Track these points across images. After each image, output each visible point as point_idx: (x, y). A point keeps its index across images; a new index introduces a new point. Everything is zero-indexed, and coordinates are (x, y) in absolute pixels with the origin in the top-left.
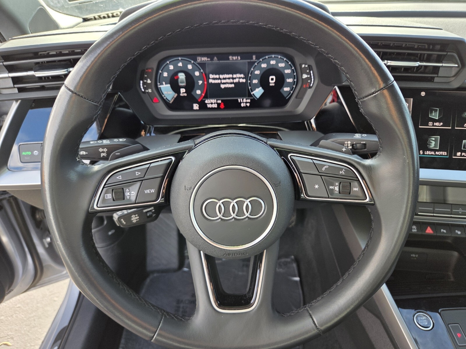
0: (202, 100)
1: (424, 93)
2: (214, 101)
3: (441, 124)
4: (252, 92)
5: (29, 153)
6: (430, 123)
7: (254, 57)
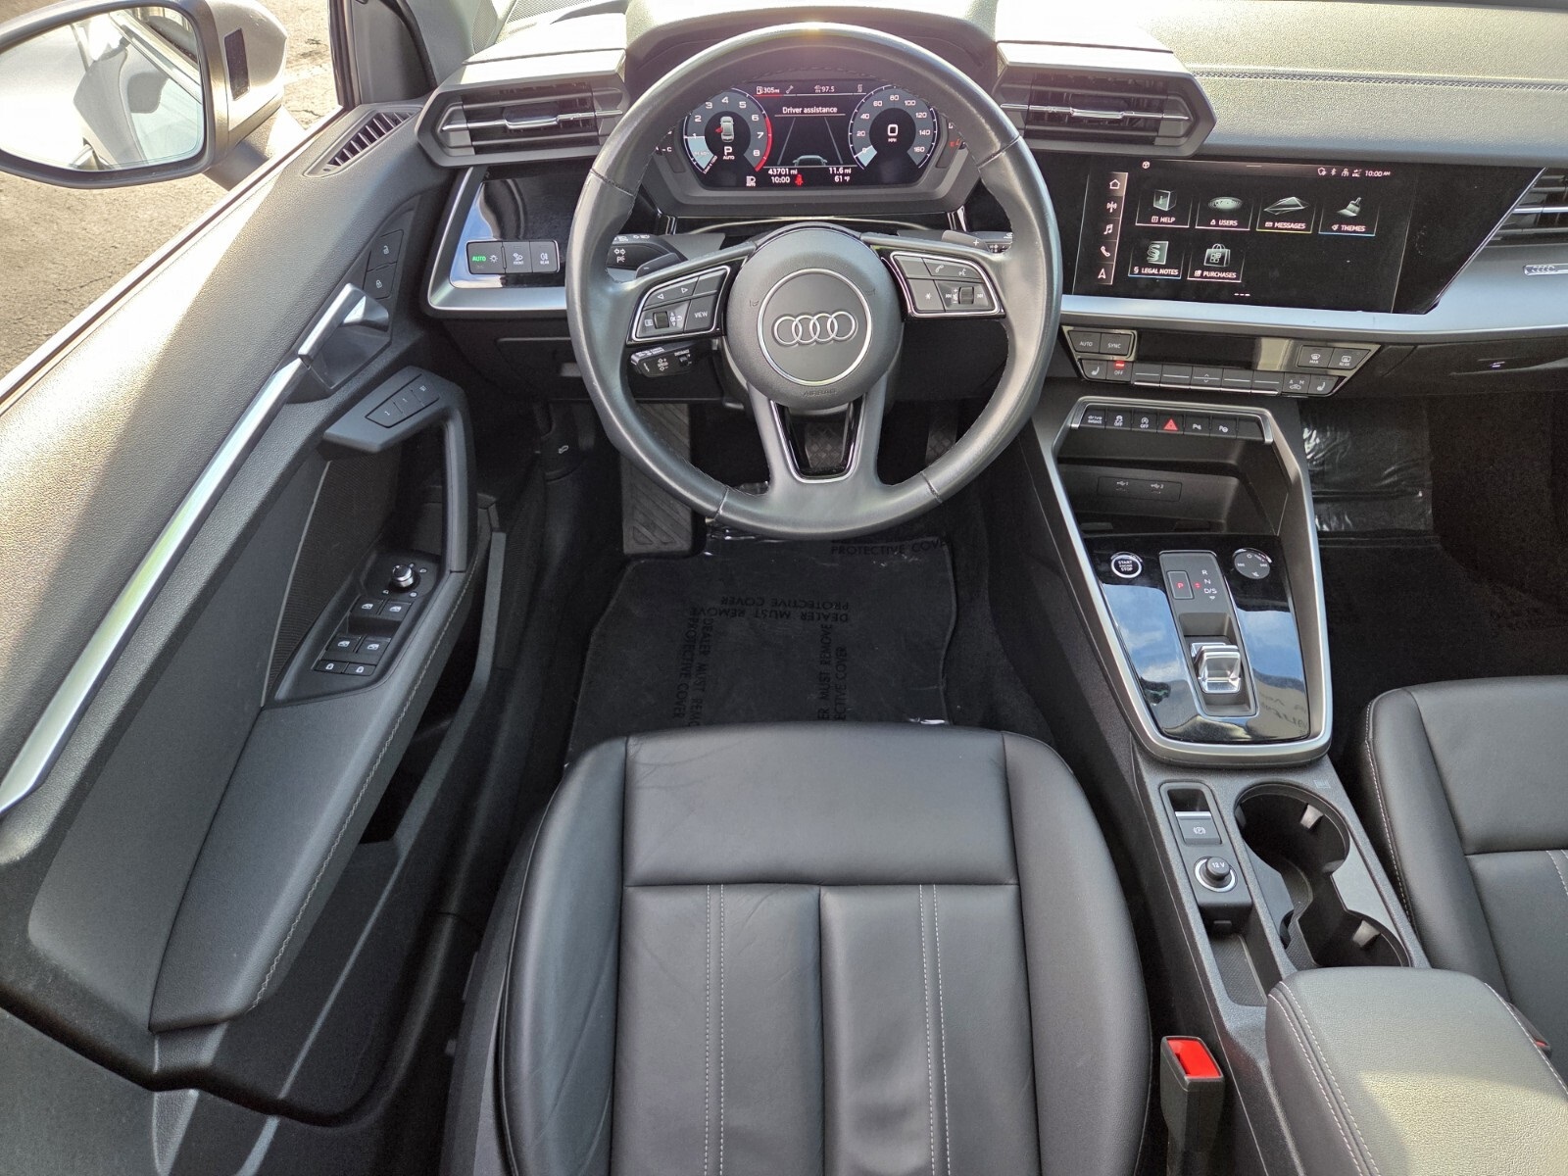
0: (762, 168)
1: (1148, 163)
2: (783, 170)
3: (1173, 219)
4: (855, 154)
5: (484, 259)
6: (1155, 219)
7: (860, 87)
